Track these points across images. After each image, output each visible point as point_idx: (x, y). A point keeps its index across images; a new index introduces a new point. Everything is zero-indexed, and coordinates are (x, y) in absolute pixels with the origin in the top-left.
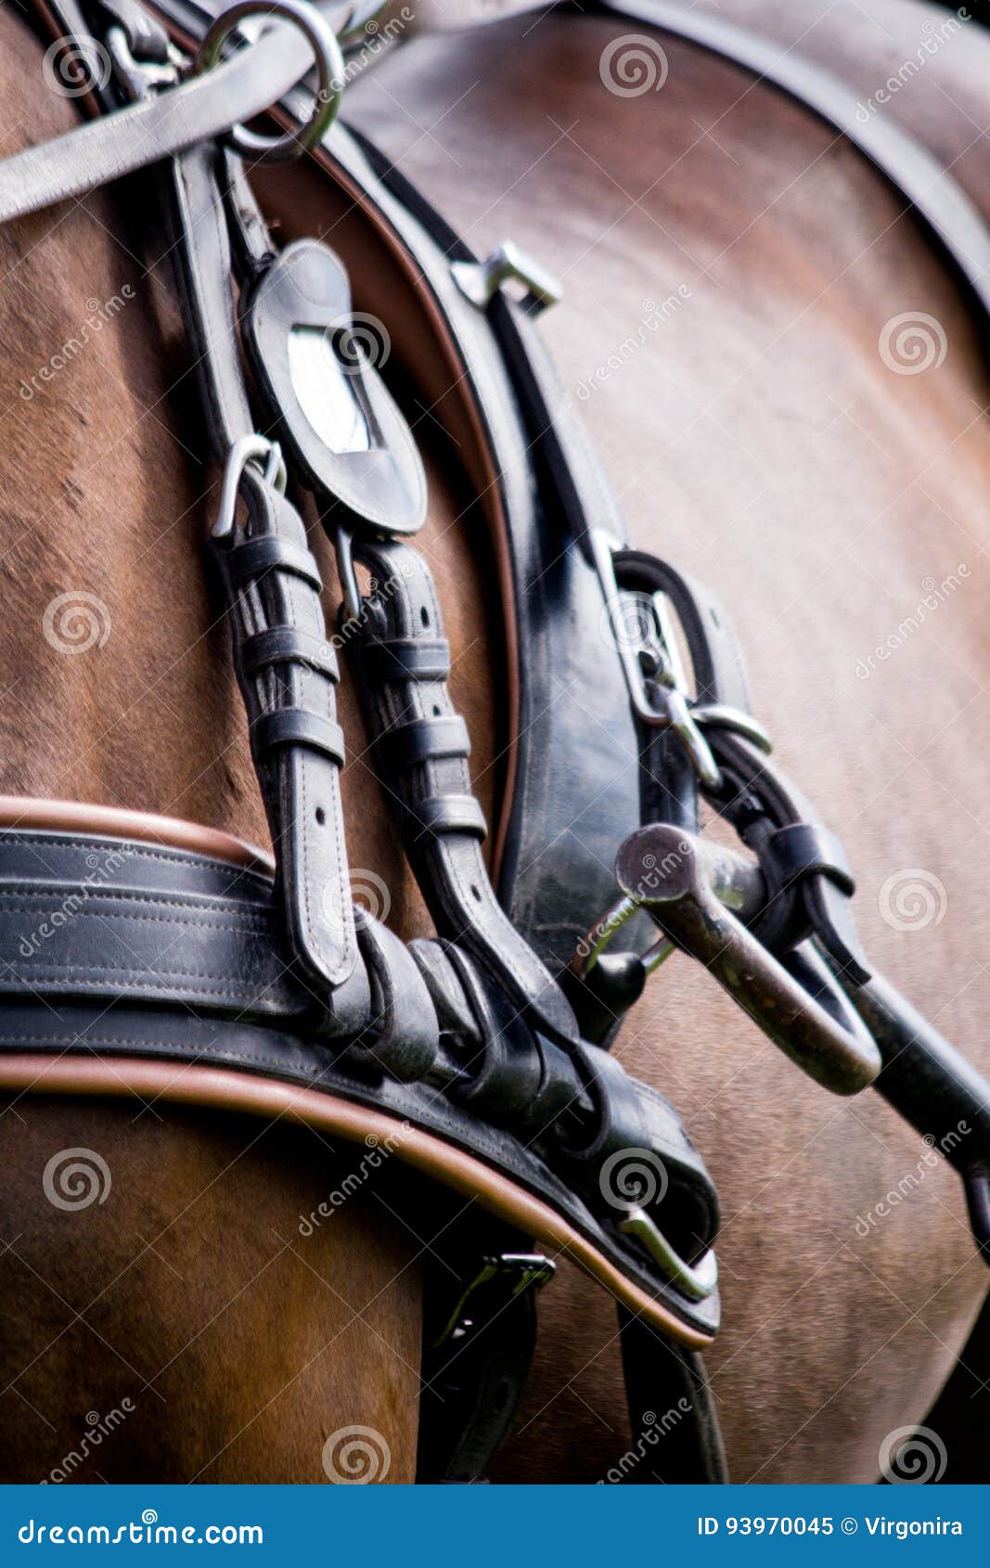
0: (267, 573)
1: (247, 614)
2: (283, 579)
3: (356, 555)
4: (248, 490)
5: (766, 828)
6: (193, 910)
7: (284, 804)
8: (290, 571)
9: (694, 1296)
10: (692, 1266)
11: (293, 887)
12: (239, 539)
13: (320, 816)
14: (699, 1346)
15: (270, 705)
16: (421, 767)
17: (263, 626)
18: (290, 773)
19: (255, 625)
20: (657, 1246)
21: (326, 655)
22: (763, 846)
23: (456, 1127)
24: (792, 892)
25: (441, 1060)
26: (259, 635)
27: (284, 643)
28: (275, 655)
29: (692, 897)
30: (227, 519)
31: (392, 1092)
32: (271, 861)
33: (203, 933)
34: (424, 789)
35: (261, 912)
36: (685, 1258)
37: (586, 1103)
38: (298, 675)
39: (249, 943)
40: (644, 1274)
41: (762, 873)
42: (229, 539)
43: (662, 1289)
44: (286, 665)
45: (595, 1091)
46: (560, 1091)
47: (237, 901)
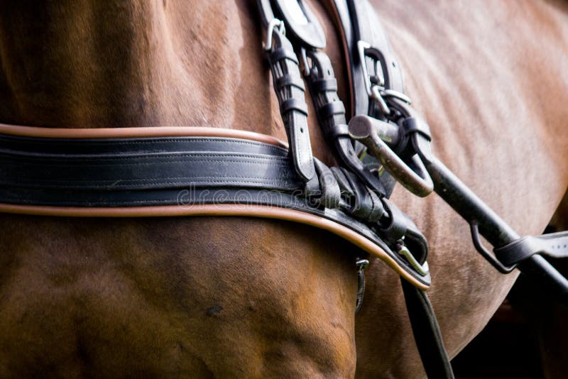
0: (282, 60)
1: (277, 72)
2: (287, 61)
3: (307, 55)
4: (275, 36)
5: (402, 120)
6: (263, 159)
7: (291, 127)
8: (289, 59)
9: (423, 275)
10: (422, 265)
11: (295, 151)
12: (273, 50)
13: (302, 130)
14: (425, 290)
15: (285, 98)
16: (331, 116)
17: (282, 75)
18: (292, 117)
19: (279, 75)
20: (410, 259)
21: (301, 83)
22: (401, 125)
23: (348, 222)
24: (408, 138)
25: (342, 202)
26: (281, 78)
27: (288, 80)
28: (286, 83)
29: (370, 137)
30: (269, 44)
31: (328, 212)
32: (287, 145)
33: (266, 166)
34: (333, 124)
35: (284, 160)
36: (419, 262)
37: (386, 214)
38: (293, 89)
39: (280, 169)
40: (407, 267)
41: (400, 132)
42: (270, 51)
43: (413, 272)
44: (289, 87)
45: (389, 212)
46: (378, 211)
47: (277, 157)
